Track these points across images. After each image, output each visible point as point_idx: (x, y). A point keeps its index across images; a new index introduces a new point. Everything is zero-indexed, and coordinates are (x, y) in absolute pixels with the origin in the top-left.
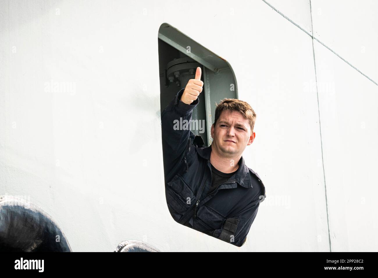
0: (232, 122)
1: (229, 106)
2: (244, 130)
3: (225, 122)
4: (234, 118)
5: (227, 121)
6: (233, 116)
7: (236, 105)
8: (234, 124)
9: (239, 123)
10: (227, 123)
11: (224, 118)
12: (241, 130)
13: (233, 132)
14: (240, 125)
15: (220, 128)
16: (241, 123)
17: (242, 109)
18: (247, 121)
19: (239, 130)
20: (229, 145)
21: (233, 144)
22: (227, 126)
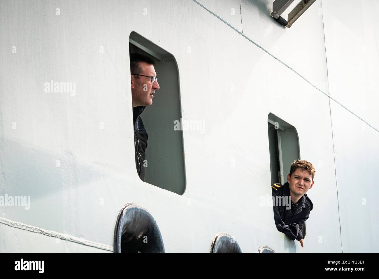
0: (303, 176)
1: (301, 167)
2: (309, 181)
3: (298, 176)
4: (304, 174)
5: (300, 175)
6: (303, 173)
7: (306, 166)
8: (303, 178)
9: (307, 177)
10: (299, 176)
11: (297, 173)
12: (307, 181)
13: (302, 182)
14: (307, 178)
15: (295, 179)
16: (308, 177)
17: (309, 169)
18: (311, 176)
19: (306, 181)
20: (299, 190)
21: (302, 189)
22: (299, 178)
